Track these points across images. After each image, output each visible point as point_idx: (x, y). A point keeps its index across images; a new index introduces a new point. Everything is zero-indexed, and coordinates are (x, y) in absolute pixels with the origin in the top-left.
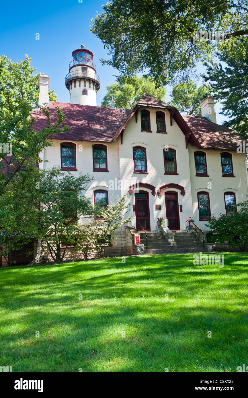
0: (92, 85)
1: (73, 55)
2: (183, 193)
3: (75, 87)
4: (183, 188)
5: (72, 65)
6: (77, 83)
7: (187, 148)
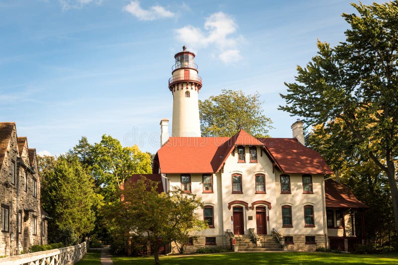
0: (193, 87)
1: (175, 57)
2: (270, 208)
3: (178, 90)
4: (270, 203)
5: (174, 69)
6: (180, 87)
7: (273, 173)
